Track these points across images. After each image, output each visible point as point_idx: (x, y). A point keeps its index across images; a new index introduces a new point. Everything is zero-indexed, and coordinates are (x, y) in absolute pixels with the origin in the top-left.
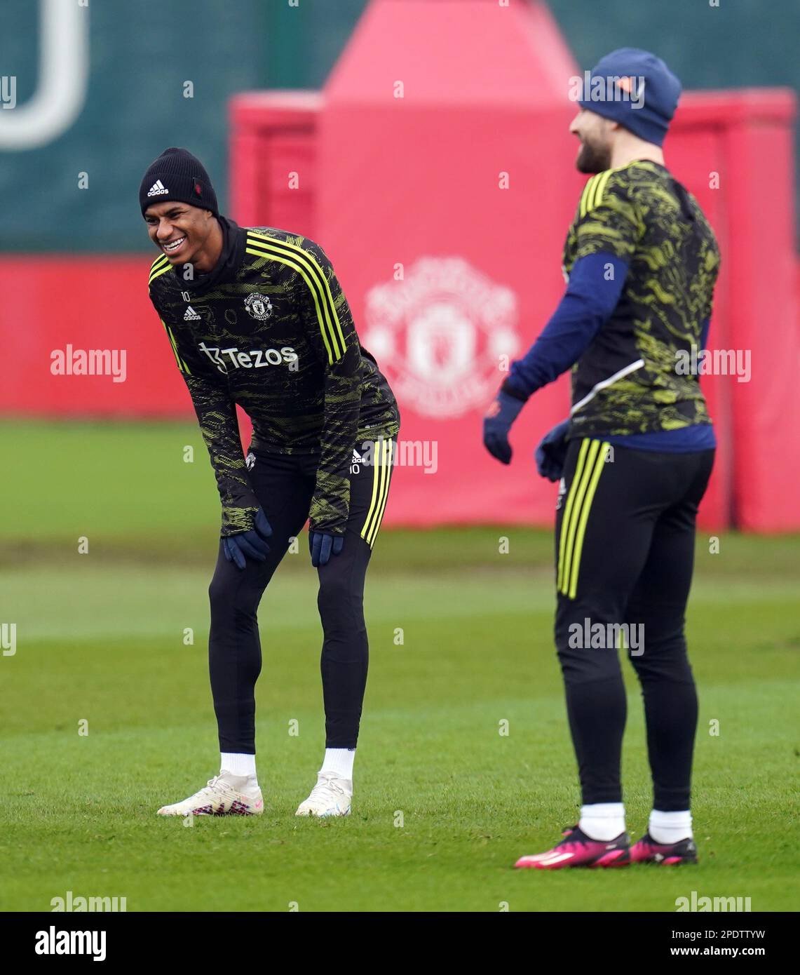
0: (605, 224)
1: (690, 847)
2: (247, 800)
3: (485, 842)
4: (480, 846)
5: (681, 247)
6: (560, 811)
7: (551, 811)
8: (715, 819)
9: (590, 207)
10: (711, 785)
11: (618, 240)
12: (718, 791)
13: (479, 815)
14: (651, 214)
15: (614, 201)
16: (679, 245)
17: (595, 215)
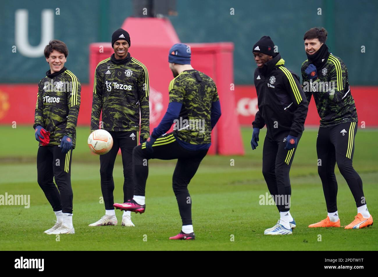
0: (174, 94)
1: (194, 235)
2: (112, 221)
3: (153, 233)
4: (152, 234)
5: (198, 91)
6: (172, 225)
7: (170, 225)
8: (212, 228)
9: (171, 90)
10: (211, 219)
11: (177, 98)
12: (213, 220)
13: (152, 226)
14: (187, 87)
15: (176, 87)
16: (197, 91)
17: (171, 92)
